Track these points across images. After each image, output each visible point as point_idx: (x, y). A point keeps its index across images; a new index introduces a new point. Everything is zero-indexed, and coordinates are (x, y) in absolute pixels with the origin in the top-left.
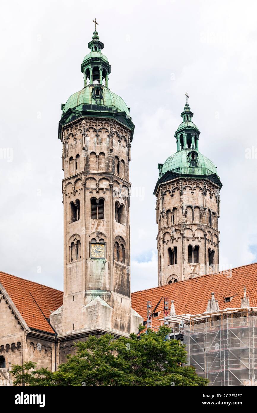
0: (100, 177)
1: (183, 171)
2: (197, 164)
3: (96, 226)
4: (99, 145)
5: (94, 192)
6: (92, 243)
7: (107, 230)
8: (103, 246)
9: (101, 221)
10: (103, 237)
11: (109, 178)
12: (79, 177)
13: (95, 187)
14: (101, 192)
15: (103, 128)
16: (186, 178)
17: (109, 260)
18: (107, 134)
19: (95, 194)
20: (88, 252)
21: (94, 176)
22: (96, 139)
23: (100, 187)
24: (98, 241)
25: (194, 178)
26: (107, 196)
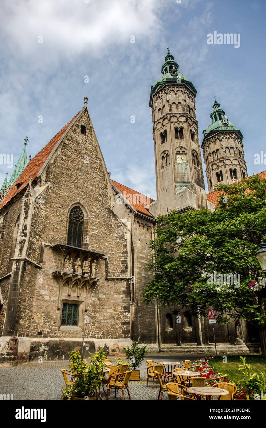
0: (180, 115)
1: (220, 129)
2: (228, 125)
3: (179, 143)
4: (177, 99)
5: (176, 124)
6: (177, 154)
7: (187, 145)
8: (185, 155)
9: (182, 140)
10: (184, 150)
11: (185, 116)
12: (165, 117)
13: (177, 121)
14: (181, 124)
15: (179, 90)
16: (223, 132)
17: (190, 164)
18: (182, 93)
19: (176, 125)
20: (175, 159)
21: (176, 115)
22: (175, 95)
23: (179, 121)
24: (181, 152)
25: (228, 132)
26: (185, 126)
